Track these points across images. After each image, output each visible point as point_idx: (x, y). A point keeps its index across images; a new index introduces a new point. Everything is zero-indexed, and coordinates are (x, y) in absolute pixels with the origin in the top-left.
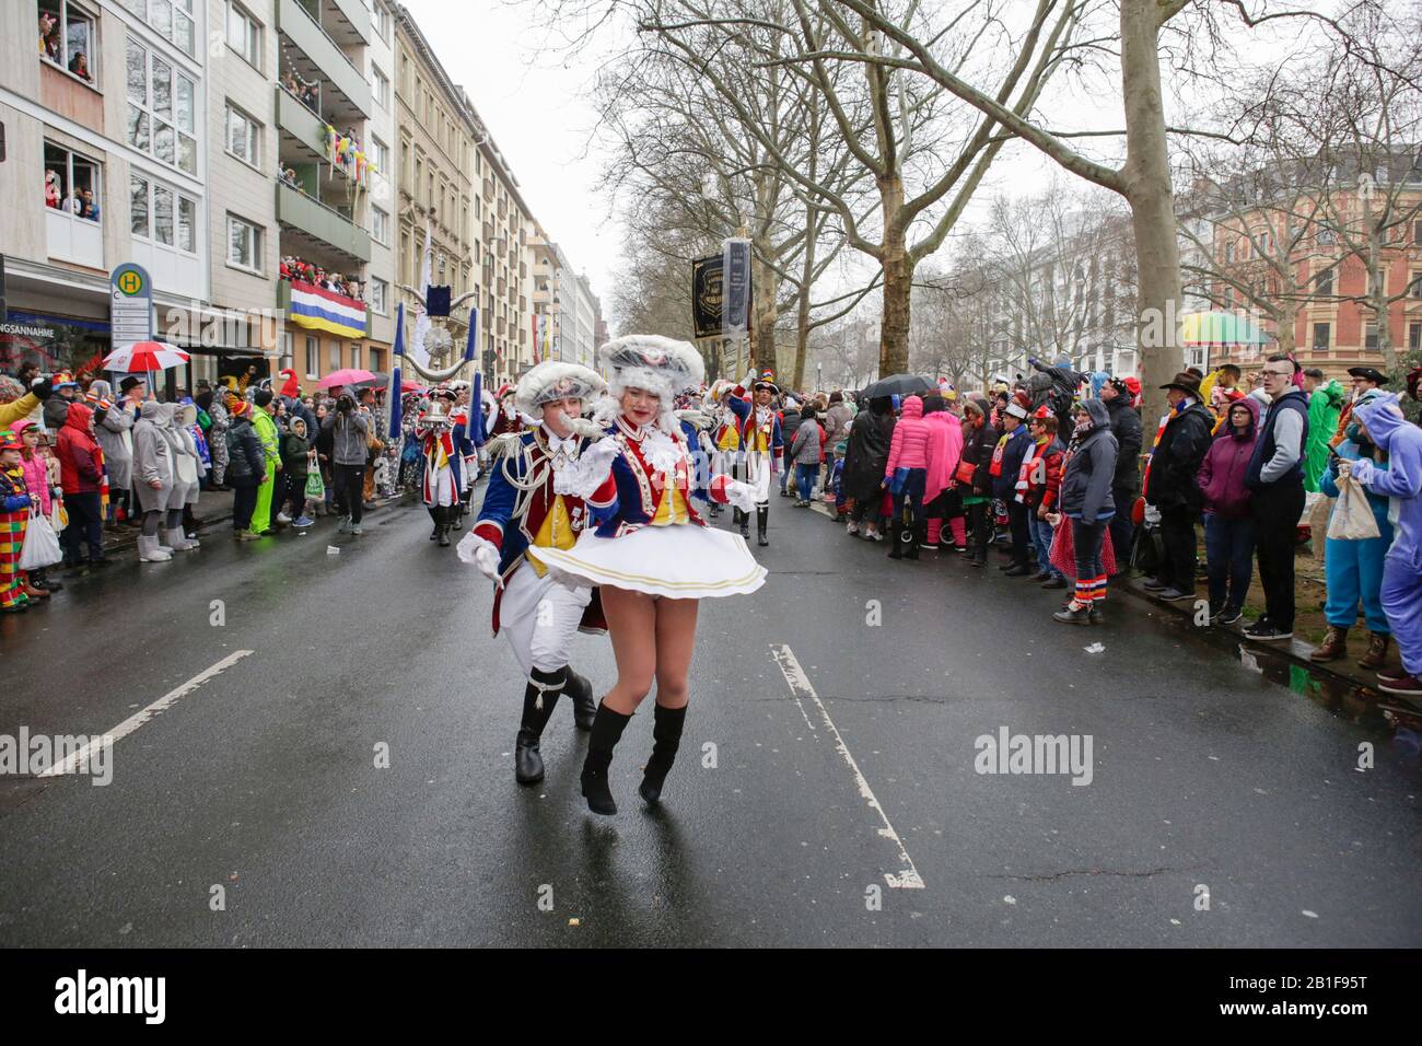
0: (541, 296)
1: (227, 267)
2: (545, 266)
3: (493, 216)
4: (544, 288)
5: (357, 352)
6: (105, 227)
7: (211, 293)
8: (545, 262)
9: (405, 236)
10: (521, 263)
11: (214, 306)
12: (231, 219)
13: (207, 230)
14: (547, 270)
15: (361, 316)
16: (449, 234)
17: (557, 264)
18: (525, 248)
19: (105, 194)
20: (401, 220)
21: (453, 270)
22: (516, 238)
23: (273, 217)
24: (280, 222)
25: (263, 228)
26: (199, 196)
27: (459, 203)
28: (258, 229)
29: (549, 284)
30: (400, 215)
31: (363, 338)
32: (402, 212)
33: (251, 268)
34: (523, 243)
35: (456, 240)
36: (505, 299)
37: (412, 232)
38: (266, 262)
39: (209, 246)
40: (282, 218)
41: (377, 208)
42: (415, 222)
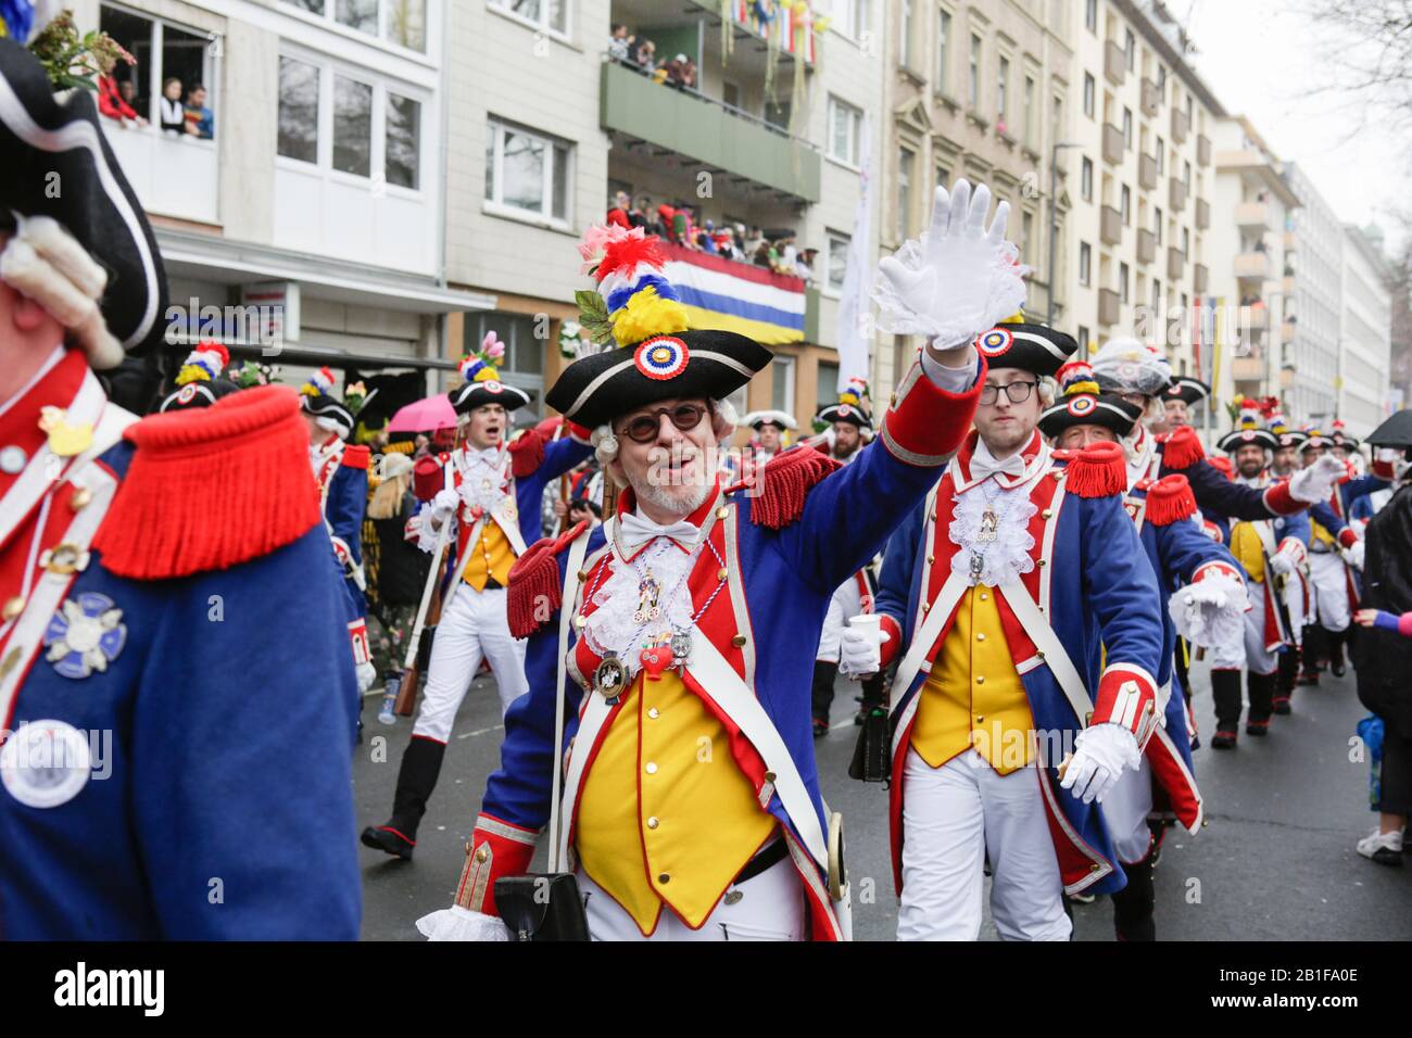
0: (1252, 264)
1: (485, 214)
2: (1261, 206)
3: (1128, 112)
4: (1260, 247)
5: (790, 371)
6: (222, 150)
7: (444, 262)
8: (1261, 198)
9: (908, 155)
10: (1200, 202)
11: (452, 285)
12: (501, 130)
13: (441, 148)
14: (1268, 212)
15: (794, 303)
16: (1017, 149)
17: (1290, 202)
18: (1209, 172)
19: (224, 90)
20: (899, 122)
21: (1027, 217)
22: (1188, 151)
23: (595, 121)
24: (609, 132)
25: (572, 143)
26: (429, 90)
27: (1044, 89)
28: (563, 146)
29: (1271, 239)
30: (896, 114)
31: (799, 345)
32: (901, 109)
33: (545, 216)
34: (1202, 161)
35: (1034, 159)
36: (1158, 269)
37: (927, 141)
38: (576, 205)
39: (444, 178)
40: (612, 123)
41: (843, 105)
42: (930, 127)
